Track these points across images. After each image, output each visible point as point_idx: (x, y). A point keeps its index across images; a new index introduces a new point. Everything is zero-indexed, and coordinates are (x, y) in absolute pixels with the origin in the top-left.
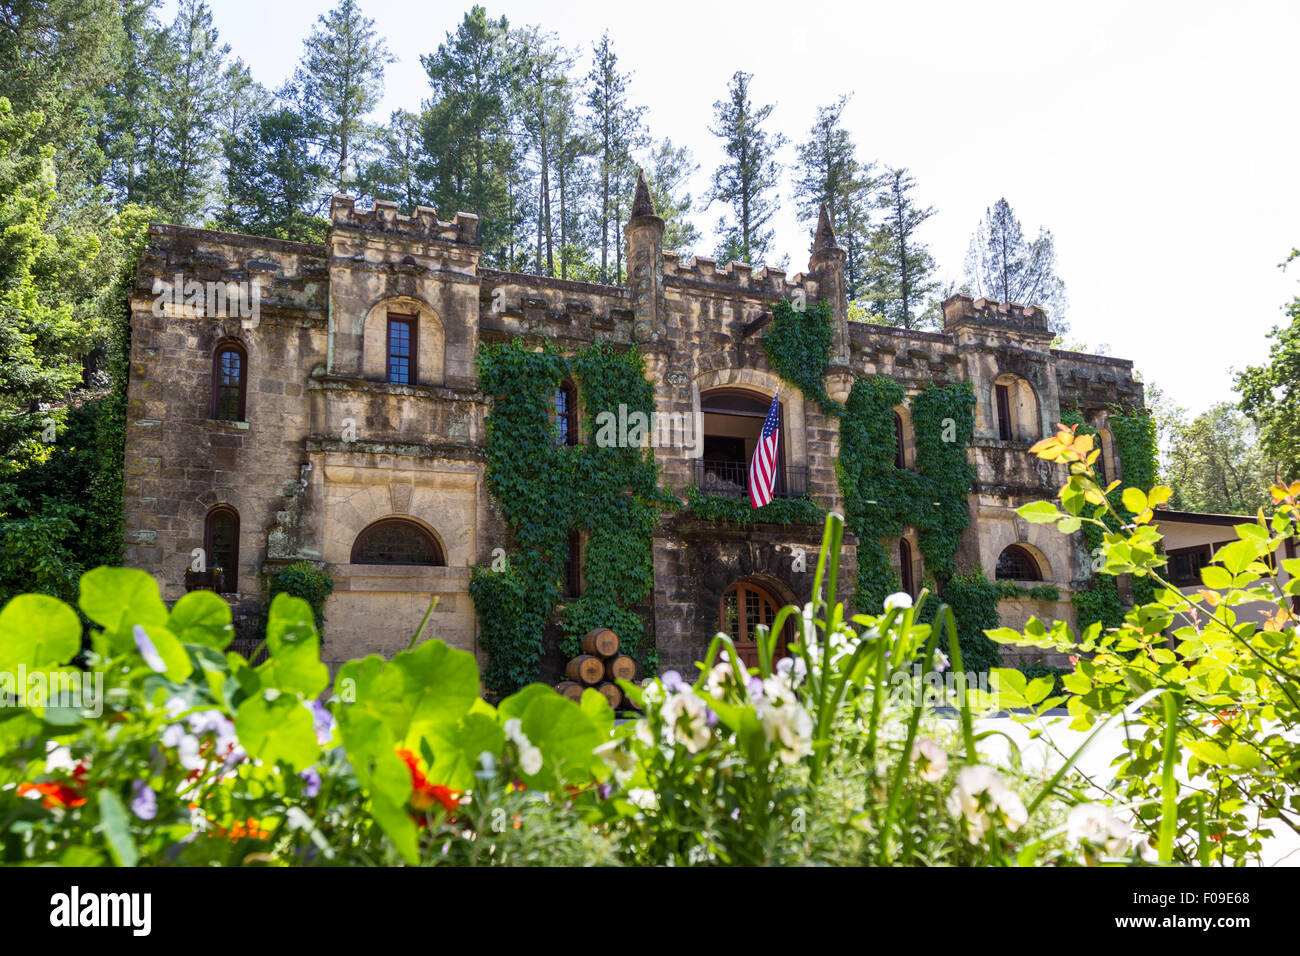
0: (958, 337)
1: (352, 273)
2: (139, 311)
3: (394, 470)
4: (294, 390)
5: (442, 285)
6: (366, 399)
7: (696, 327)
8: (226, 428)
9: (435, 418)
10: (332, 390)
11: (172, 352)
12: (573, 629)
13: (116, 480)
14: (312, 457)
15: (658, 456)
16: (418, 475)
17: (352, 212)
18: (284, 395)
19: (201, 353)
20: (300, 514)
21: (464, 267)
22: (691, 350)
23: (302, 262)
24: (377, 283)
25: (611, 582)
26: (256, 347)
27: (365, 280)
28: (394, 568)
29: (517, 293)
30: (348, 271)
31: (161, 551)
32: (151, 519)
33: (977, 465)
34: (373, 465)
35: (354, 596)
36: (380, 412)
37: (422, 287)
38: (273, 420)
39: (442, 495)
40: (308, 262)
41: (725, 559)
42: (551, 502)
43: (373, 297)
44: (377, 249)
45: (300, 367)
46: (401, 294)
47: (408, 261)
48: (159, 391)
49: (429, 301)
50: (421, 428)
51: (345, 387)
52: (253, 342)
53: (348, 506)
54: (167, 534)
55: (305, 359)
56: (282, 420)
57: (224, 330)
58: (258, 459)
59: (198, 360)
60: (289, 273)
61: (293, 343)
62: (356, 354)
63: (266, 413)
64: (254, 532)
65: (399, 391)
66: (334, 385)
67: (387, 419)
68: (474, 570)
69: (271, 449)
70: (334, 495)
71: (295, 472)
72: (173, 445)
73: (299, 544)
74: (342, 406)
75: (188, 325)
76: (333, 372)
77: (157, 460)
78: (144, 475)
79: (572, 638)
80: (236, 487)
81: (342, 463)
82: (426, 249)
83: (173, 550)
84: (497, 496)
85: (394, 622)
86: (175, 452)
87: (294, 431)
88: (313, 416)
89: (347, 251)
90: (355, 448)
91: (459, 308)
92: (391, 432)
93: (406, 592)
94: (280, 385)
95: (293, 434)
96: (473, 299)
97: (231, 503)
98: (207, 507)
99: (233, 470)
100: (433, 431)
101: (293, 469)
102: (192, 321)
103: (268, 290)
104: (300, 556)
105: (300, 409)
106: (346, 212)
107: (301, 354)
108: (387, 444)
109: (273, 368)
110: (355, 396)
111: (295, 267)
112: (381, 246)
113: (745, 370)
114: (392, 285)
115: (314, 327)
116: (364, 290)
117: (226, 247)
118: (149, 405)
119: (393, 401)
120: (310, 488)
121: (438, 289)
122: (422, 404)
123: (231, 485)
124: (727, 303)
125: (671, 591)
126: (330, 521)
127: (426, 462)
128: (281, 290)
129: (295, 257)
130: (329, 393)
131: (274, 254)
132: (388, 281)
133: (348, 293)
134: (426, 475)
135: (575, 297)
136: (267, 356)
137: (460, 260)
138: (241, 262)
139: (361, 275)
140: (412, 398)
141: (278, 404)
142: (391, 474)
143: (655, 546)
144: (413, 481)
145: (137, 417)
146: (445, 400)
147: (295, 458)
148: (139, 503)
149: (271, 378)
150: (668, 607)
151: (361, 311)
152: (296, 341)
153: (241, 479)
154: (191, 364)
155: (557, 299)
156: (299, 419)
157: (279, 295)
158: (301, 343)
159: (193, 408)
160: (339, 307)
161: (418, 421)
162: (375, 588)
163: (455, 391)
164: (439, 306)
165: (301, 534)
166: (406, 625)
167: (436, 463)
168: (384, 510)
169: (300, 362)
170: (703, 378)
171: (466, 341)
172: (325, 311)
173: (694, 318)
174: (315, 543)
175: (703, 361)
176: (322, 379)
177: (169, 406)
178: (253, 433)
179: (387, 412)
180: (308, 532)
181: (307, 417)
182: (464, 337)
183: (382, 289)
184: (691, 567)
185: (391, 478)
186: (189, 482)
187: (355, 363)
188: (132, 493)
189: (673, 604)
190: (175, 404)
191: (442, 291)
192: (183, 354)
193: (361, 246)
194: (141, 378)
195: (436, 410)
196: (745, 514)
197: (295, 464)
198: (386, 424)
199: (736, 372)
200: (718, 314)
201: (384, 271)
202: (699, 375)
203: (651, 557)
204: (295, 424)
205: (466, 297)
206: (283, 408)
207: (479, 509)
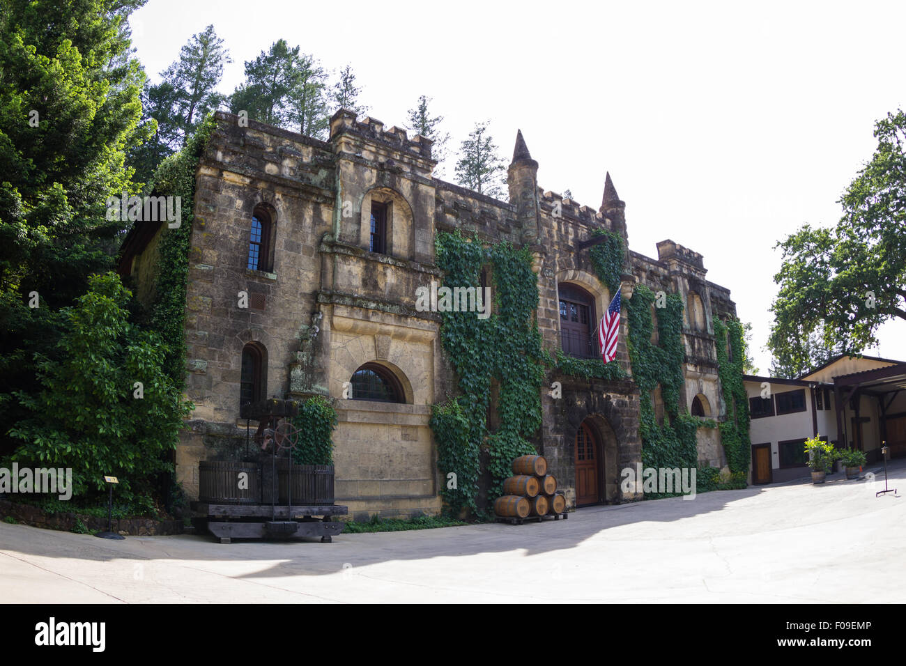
0: (670, 265)
1: (354, 165)
2: (205, 175)
3: (381, 324)
4: (308, 251)
5: (412, 184)
6: (362, 264)
7: (555, 239)
8: (260, 278)
9: (408, 285)
10: (339, 254)
11: (225, 211)
12: (498, 455)
13: (180, 314)
14: (322, 308)
15: (540, 327)
16: (397, 329)
17: (354, 122)
18: (301, 254)
19: (244, 213)
20: (313, 355)
21: (425, 173)
22: (555, 254)
23: (315, 153)
24: (370, 176)
25: (518, 419)
26: (283, 213)
27: (363, 172)
28: (379, 404)
29: (451, 198)
30: (352, 163)
31: (210, 380)
32: (203, 352)
33: (684, 345)
34: (367, 319)
35: (349, 426)
36: (372, 274)
37: (399, 183)
38: (293, 275)
39: (409, 347)
40: (319, 153)
41: (579, 403)
42: (482, 357)
43: (367, 185)
44: (370, 151)
45: (313, 233)
46: (386, 187)
47: (390, 162)
48: (214, 242)
49: (404, 194)
50: (399, 291)
51: (349, 253)
52: (281, 209)
53: (345, 351)
54: (214, 365)
55: (317, 227)
56: (299, 274)
57: (262, 197)
58: (282, 306)
59: (243, 219)
60: (306, 160)
61: (309, 213)
62: (356, 227)
63: (288, 268)
64: (278, 368)
65: (385, 260)
66: (342, 250)
67: (376, 282)
68: (433, 409)
69: (291, 298)
70: (335, 341)
71: (308, 319)
72: (221, 288)
73: (313, 381)
74: (346, 268)
75: (237, 190)
76: (340, 240)
77: (208, 300)
78: (200, 311)
79: (498, 461)
80: (265, 328)
81: (345, 315)
82: (402, 156)
83: (219, 379)
84: (448, 351)
85: (377, 449)
86: (222, 294)
87: (307, 284)
88: (322, 274)
89: (351, 150)
90: (356, 303)
91: (423, 203)
92: (379, 292)
93: (384, 425)
94: (298, 246)
95: (307, 287)
96: (431, 197)
97: (261, 341)
98: (244, 344)
99: (263, 313)
100: (407, 295)
101: (306, 317)
102: (240, 188)
103: (294, 171)
104: (314, 391)
105: (312, 267)
106: (351, 122)
107: (314, 223)
108: (378, 303)
109: (294, 232)
110: (355, 260)
111: (310, 156)
112: (373, 149)
113: (581, 272)
114: (380, 178)
115: (324, 203)
116: (362, 179)
117: (265, 135)
118: (206, 252)
119: (380, 268)
120: (320, 333)
121: (409, 186)
122: (400, 273)
123: (262, 326)
124: (571, 225)
125: (551, 426)
126: (333, 362)
127: (403, 319)
128: (303, 172)
129: (310, 149)
130: (337, 257)
131: (297, 145)
132: (378, 175)
133: (352, 180)
134: (402, 330)
135: (486, 206)
136: (290, 221)
137: (422, 168)
138: (274, 147)
139: (360, 168)
140: (393, 267)
141: (297, 261)
142: (378, 327)
143: (542, 393)
144: (393, 333)
145: (198, 262)
146: (415, 271)
147: (308, 307)
148: (196, 336)
149: (293, 239)
150: (550, 438)
151: (360, 195)
152: (311, 213)
153: (270, 322)
154: (237, 222)
155: (477, 207)
156: (311, 275)
157: (301, 175)
158: (314, 214)
159: (236, 258)
160: (346, 190)
161: (397, 285)
162: (365, 420)
163: (422, 265)
164: (410, 199)
165: (316, 372)
166: (385, 451)
167: (409, 320)
168: (370, 356)
169: (313, 228)
170: (560, 274)
171: (427, 229)
172: (335, 192)
173: (554, 232)
174: (324, 380)
175: (560, 262)
176: (332, 245)
177: (219, 255)
178: (278, 284)
179: (377, 277)
180: (320, 370)
181: (317, 274)
182: (426, 224)
183: (374, 181)
184: (562, 409)
185: (378, 330)
186: (231, 321)
187: (355, 235)
188: (191, 327)
189: (553, 436)
190: (224, 253)
191: (412, 188)
192: (232, 213)
193: (360, 147)
194: (202, 228)
195: (409, 278)
196: (590, 372)
197: (308, 312)
198: (376, 286)
199: (577, 272)
200: (567, 232)
201: (376, 168)
202: (559, 272)
203: (540, 401)
204: (308, 279)
205: (427, 195)
206: (300, 265)
207: (435, 359)
